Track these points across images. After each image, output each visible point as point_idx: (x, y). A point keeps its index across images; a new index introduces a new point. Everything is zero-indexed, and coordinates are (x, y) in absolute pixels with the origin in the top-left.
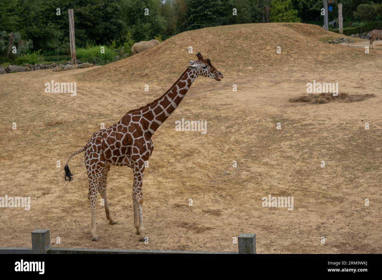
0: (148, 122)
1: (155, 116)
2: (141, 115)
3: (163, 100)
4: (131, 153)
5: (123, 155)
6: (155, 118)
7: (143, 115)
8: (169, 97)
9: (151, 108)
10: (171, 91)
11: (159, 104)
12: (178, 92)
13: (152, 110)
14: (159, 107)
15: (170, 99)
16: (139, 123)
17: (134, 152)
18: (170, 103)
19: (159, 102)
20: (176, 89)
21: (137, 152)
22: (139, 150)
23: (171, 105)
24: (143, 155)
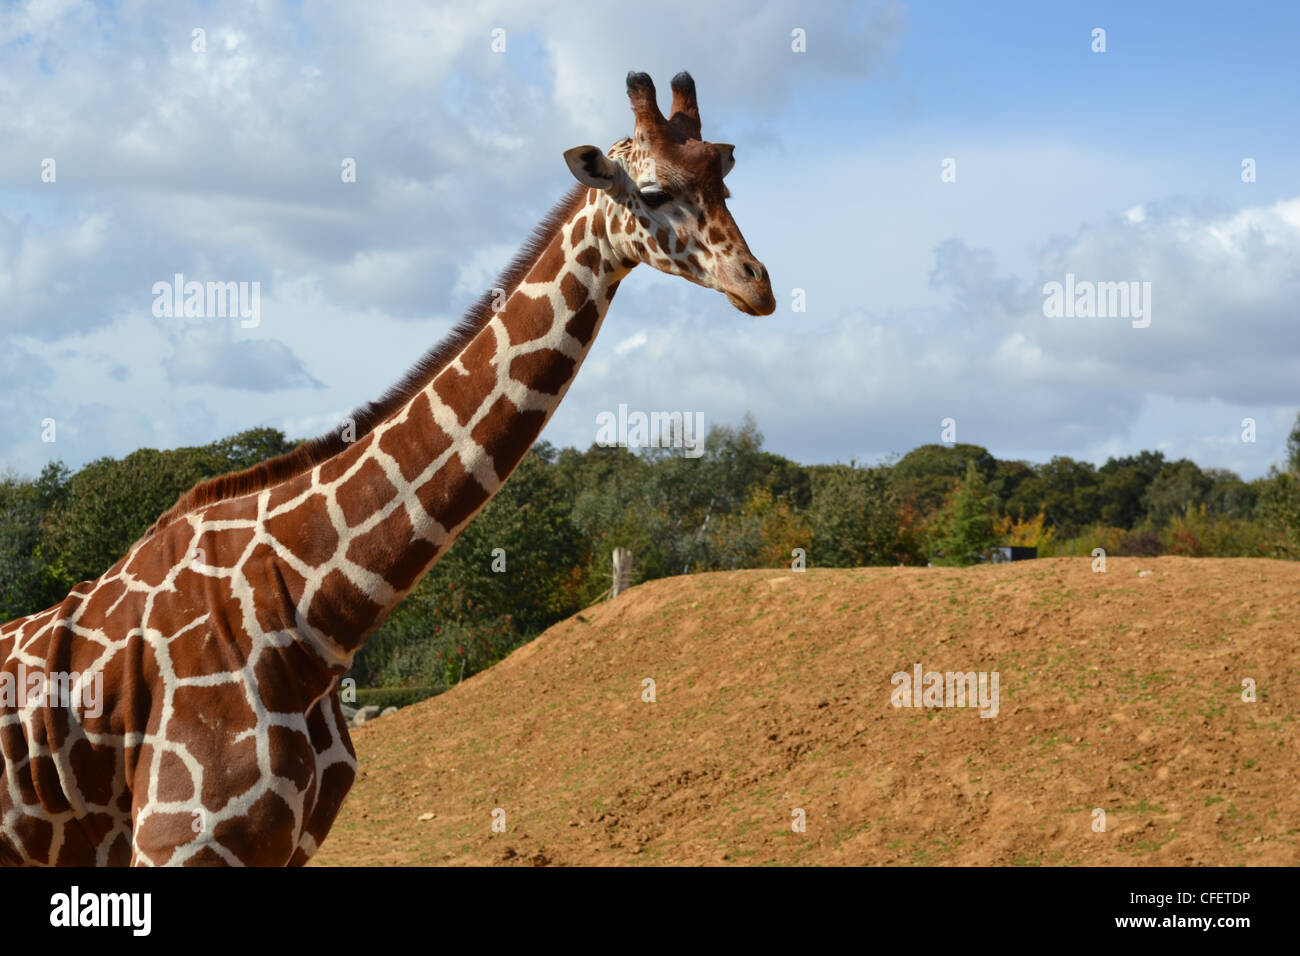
0: (296, 574)
1: (347, 536)
2: (258, 525)
3: (402, 417)
4: (144, 800)
5: (94, 808)
6: (343, 546)
7: (269, 525)
8: (445, 401)
9: (323, 480)
10: (456, 363)
11: (374, 451)
12: (503, 371)
13: (329, 491)
14: (372, 465)
15: (443, 415)
16: (236, 573)
17: (165, 794)
18: (448, 441)
19: (379, 431)
20: (488, 345)
21: (187, 794)
22: (197, 772)
23: (456, 457)
24: (226, 814)
